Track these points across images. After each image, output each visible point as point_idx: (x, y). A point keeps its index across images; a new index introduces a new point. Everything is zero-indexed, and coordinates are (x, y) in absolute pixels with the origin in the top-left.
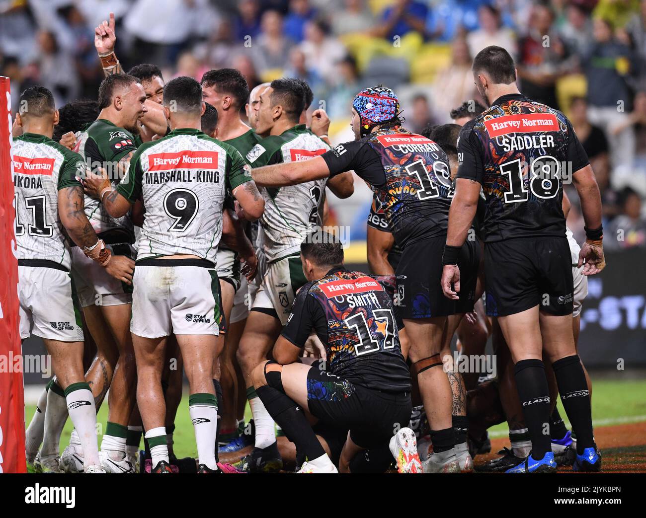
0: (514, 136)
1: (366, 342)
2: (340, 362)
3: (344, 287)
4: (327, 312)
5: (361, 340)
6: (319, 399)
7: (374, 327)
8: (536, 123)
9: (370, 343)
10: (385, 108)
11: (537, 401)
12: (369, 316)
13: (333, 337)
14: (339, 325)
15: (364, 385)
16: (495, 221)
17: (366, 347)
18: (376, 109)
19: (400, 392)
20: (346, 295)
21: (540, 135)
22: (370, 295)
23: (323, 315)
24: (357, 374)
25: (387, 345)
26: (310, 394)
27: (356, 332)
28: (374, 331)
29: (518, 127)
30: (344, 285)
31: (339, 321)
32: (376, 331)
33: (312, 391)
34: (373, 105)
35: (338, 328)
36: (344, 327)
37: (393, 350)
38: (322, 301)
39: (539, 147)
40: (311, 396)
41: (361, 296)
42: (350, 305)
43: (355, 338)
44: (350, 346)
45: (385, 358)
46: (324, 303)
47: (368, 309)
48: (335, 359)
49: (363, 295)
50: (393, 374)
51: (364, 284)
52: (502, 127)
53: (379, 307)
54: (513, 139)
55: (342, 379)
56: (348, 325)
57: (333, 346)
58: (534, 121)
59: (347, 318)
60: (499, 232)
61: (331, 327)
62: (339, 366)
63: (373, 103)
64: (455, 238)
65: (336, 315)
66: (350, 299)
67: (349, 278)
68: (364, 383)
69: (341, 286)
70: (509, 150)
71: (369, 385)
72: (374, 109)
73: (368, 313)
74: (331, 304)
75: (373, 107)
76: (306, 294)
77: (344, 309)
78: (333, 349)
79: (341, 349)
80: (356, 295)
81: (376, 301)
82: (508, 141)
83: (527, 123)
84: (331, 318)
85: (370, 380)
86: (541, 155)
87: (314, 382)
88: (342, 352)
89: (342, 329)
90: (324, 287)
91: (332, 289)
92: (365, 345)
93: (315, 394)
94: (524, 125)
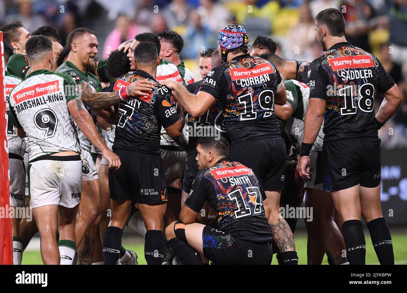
0: (348, 70)
1: (242, 209)
2: (225, 222)
3: (227, 172)
4: (216, 189)
5: (239, 207)
6: (211, 247)
7: (247, 199)
8: (361, 62)
9: (245, 210)
10: (235, 40)
11: (358, 247)
12: (244, 191)
13: (220, 206)
14: (224, 198)
15: (241, 238)
16: (334, 127)
17: (242, 213)
18: (228, 40)
19: (265, 243)
20: (228, 177)
21: (364, 69)
22: (245, 177)
23: (214, 191)
24: (236, 231)
25: (256, 211)
26: (205, 244)
27: (236, 202)
28: (248, 202)
29: (350, 65)
30: (228, 171)
31: (224, 195)
32: (249, 202)
33: (206, 242)
34: (227, 38)
35: (224, 200)
36: (228, 199)
37: (260, 214)
38: (213, 181)
39: (363, 77)
40: (205, 245)
41: (239, 178)
42: (232, 184)
43: (235, 206)
44: (232, 212)
45: (255, 220)
46: (214, 183)
47: (243, 186)
48: (221, 221)
49: (240, 177)
50: (260, 230)
51: (240, 169)
52: (340, 64)
53: (251, 185)
54: (348, 72)
55: (226, 234)
56: (230, 198)
57: (220, 211)
58: (360, 61)
59: (229, 193)
60: (336, 134)
61: (219, 199)
62: (224, 225)
63: (227, 37)
64: (310, 138)
65: (222, 191)
66: (231, 180)
67: (231, 166)
68: (241, 237)
69: (225, 171)
70: (345, 80)
71: (244, 238)
72: (227, 41)
73: (243, 189)
74: (219, 183)
75: (227, 39)
76: (202, 177)
77: (228, 187)
78: (220, 214)
79: (225, 214)
80: (235, 177)
81: (248, 182)
82: (344, 74)
83: (356, 62)
84: (219, 193)
85: (245, 235)
86: (365, 83)
87: (207, 236)
88: (226, 216)
89: (226, 201)
90: (214, 172)
91: (219, 174)
92: (241, 211)
93: (207, 244)
94: (354, 63)
